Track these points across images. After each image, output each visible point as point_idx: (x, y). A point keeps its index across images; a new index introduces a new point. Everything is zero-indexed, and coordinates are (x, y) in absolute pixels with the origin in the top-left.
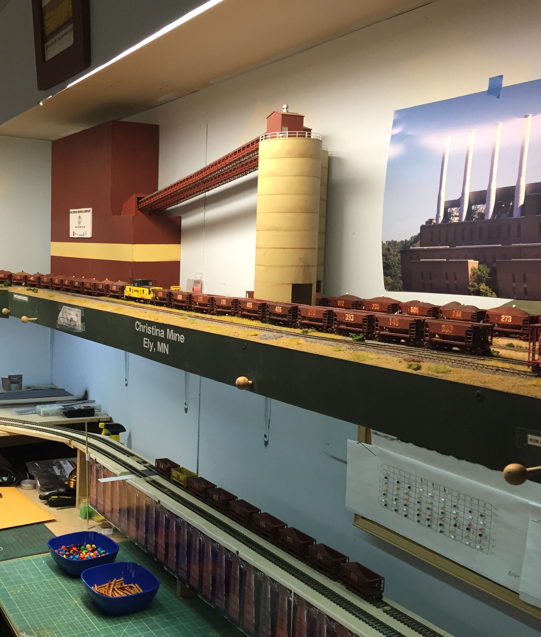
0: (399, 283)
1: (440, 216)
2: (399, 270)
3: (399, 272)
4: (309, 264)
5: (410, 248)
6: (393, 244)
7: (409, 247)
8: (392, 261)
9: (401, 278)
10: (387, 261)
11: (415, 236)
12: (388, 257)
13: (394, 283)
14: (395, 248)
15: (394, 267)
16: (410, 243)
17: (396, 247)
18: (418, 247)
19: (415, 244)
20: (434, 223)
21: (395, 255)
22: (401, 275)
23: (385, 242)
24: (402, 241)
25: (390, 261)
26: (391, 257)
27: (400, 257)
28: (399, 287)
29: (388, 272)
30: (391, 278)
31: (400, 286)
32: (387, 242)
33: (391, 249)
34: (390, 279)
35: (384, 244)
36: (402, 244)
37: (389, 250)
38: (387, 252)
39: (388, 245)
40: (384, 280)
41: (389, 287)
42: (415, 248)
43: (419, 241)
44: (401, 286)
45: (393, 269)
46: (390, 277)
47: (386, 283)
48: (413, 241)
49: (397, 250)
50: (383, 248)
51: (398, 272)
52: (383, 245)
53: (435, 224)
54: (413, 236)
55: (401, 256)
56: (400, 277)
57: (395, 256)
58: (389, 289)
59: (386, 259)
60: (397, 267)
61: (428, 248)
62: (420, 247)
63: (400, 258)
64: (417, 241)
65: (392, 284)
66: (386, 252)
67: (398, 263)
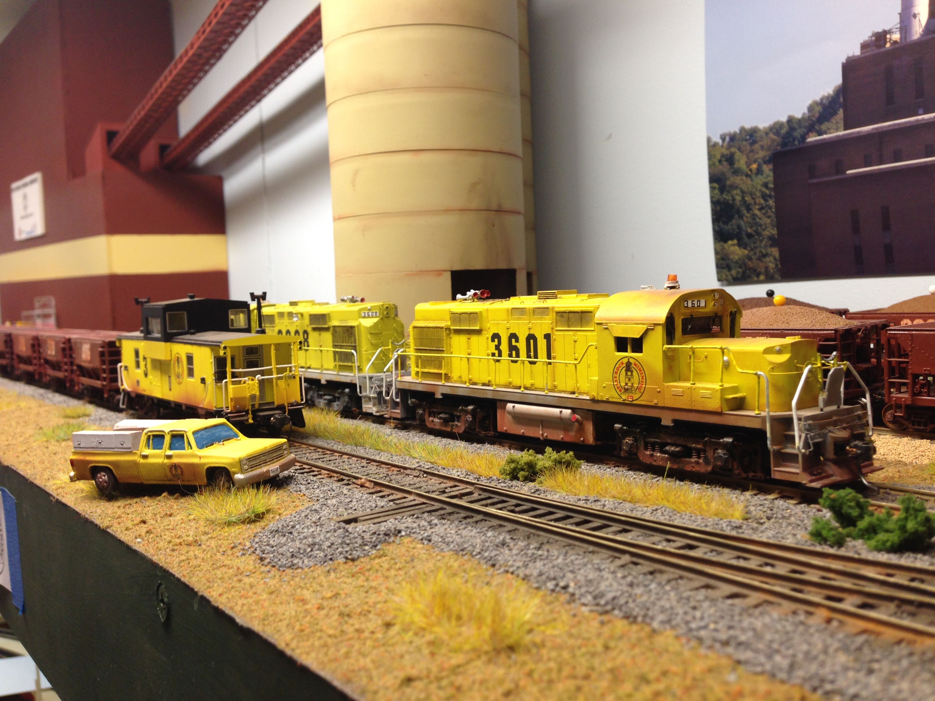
0: (765, 256)
1: (915, 16)
2: (769, 217)
3: (768, 221)
4: (500, 205)
5: (809, 140)
6: (746, 140)
7: (804, 137)
8: (742, 192)
9: (774, 242)
10: (726, 196)
11: (822, 99)
12: (728, 183)
13: (750, 259)
14: (752, 151)
15: (749, 209)
16: (806, 124)
17: (757, 146)
18: (837, 130)
19: (824, 127)
20: (895, 42)
21: (754, 171)
22: (774, 232)
23: (717, 139)
24: (776, 123)
25: (735, 192)
26: (737, 180)
27: (771, 174)
28: (767, 268)
29: (726, 227)
30: (739, 245)
31: (770, 264)
32: (723, 139)
33: (738, 155)
34: (737, 248)
35: (715, 145)
36: (777, 133)
37: (730, 159)
38: (725, 167)
39: (729, 147)
40: (717, 253)
41: (734, 272)
42: (825, 136)
43: (841, 112)
44: (772, 266)
45: (749, 215)
46: (735, 241)
47: (721, 262)
48: (817, 115)
49: (761, 154)
50: (710, 157)
51: (761, 222)
52: (712, 147)
53: (897, 46)
54: (818, 98)
55: (774, 171)
56: (771, 238)
57: (753, 177)
58: (730, 278)
59: (723, 189)
60: (760, 210)
61: (877, 129)
62: (845, 129)
63: (771, 179)
64: (835, 113)
65: (742, 264)
66: (721, 167)
67: (764, 197)
